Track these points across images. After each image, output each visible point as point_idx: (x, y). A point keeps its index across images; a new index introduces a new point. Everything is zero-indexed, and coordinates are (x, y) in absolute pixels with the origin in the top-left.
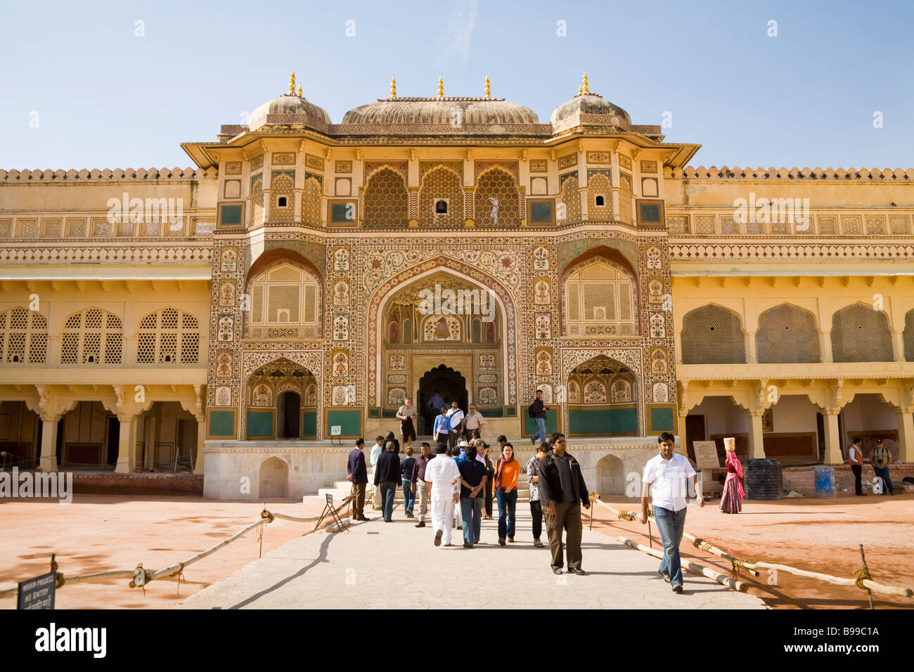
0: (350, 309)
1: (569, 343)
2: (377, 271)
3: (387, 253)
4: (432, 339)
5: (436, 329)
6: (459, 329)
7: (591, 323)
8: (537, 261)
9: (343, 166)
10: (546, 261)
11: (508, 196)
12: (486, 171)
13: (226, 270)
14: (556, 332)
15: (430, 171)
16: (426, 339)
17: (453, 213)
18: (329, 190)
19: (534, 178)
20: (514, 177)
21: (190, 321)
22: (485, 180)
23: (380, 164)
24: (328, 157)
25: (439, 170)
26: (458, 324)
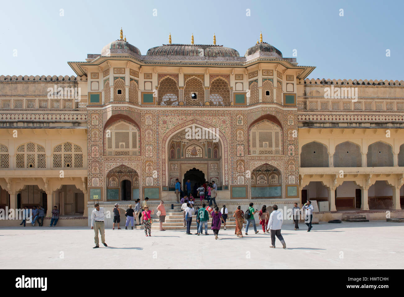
0: (153, 143)
1: (252, 158)
2: (165, 125)
3: (169, 117)
4: (190, 157)
5: (191, 152)
6: (201, 152)
7: (262, 149)
8: (238, 121)
9: (148, 76)
10: (242, 121)
11: (225, 91)
12: (215, 79)
13: (94, 124)
14: (246, 153)
15: (189, 78)
16: (187, 157)
17: (199, 99)
18: (141, 87)
19: (237, 83)
20: (227, 82)
21: (78, 148)
22: (214, 84)
23: (166, 75)
24: (140, 71)
25: (193, 79)
26: (201, 150)
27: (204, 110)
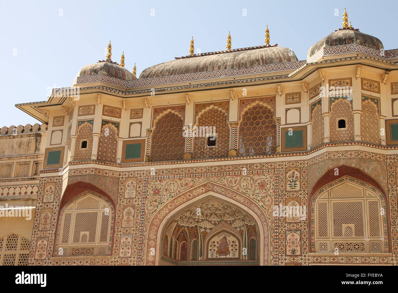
0: (134, 230)
1: (317, 260)
2: (157, 197)
3: (165, 182)
4: (214, 257)
5: (218, 247)
6: (237, 248)
7: (339, 240)
8: (289, 183)
9: (137, 114)
10: (298, 183)
11: (267, 127)
12: (249, 107)
13: (46, 201)
14: (305, 249)
15: (203, 111)
16: (210, 256)
17: (220, 145)
18: (124, 133)
19: (289, 109)
20: (272, 110)
22: (249, 115)
23: (165, 109)
24: (124, 107)
25: (211, 110)
26: (237, 243)
27: (225, 166)
